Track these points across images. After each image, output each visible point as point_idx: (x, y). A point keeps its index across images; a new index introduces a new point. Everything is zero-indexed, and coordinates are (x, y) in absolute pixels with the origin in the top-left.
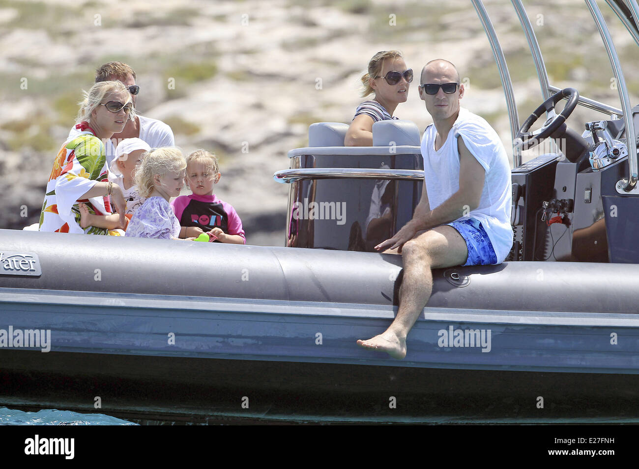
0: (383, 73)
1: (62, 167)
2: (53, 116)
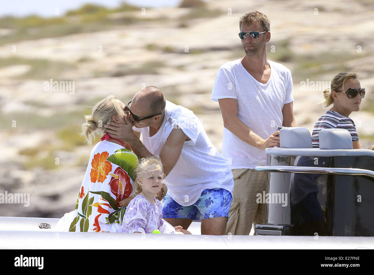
0: (344, 89)
1: (106, 176)
2: (57, 143)
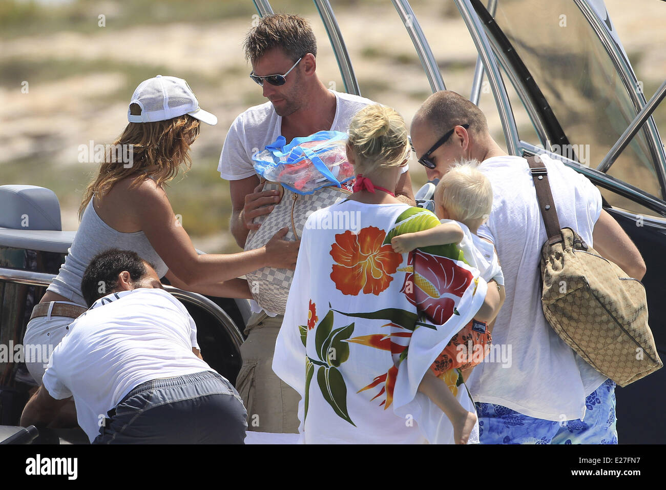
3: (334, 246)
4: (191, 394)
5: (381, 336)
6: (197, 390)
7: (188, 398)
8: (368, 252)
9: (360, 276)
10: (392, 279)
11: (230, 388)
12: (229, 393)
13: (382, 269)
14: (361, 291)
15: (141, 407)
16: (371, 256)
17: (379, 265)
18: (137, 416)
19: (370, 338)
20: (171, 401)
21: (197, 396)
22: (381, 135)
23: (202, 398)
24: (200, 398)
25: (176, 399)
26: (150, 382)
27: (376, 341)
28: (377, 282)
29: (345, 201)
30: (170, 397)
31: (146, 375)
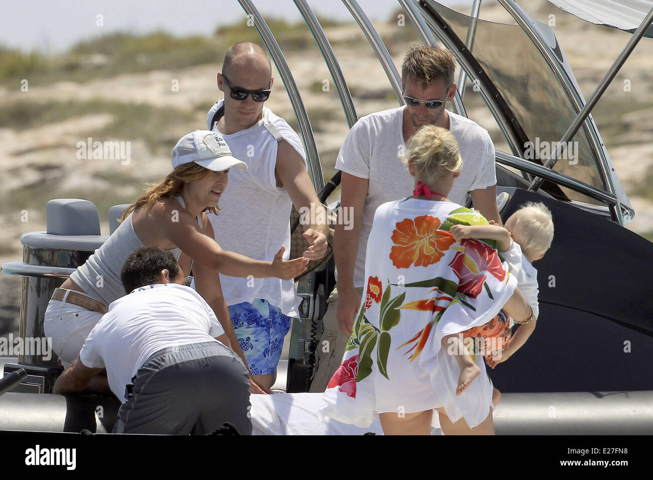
3: (395, 232)
4: (198, 355)
5: (426, 301)
6: (203, 352)
7: (195, 358)
8: (424, 233)
9: (413, 252)
10: (443, 255)
11: (232, 353)
12: (232, 356)
13: (434, 247)
14: (413, 265)
15: (157, 368)
16: (427, 237)
17: (432, 244)
18: (153, 375)
19: (417, 303)
20: (181, 362)
21: (203, 357)
22: (436, 152)
23: (207, 359)
24: (205, 358)
25: (184, 360)
26: (165, 349)
27: (422, 306)
28: (428, 257)
29: (406, 200)
30: (180, 358)
31: (161, 345)
